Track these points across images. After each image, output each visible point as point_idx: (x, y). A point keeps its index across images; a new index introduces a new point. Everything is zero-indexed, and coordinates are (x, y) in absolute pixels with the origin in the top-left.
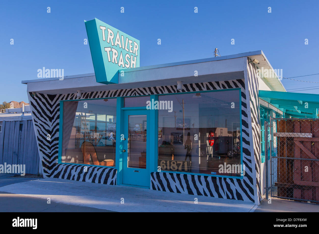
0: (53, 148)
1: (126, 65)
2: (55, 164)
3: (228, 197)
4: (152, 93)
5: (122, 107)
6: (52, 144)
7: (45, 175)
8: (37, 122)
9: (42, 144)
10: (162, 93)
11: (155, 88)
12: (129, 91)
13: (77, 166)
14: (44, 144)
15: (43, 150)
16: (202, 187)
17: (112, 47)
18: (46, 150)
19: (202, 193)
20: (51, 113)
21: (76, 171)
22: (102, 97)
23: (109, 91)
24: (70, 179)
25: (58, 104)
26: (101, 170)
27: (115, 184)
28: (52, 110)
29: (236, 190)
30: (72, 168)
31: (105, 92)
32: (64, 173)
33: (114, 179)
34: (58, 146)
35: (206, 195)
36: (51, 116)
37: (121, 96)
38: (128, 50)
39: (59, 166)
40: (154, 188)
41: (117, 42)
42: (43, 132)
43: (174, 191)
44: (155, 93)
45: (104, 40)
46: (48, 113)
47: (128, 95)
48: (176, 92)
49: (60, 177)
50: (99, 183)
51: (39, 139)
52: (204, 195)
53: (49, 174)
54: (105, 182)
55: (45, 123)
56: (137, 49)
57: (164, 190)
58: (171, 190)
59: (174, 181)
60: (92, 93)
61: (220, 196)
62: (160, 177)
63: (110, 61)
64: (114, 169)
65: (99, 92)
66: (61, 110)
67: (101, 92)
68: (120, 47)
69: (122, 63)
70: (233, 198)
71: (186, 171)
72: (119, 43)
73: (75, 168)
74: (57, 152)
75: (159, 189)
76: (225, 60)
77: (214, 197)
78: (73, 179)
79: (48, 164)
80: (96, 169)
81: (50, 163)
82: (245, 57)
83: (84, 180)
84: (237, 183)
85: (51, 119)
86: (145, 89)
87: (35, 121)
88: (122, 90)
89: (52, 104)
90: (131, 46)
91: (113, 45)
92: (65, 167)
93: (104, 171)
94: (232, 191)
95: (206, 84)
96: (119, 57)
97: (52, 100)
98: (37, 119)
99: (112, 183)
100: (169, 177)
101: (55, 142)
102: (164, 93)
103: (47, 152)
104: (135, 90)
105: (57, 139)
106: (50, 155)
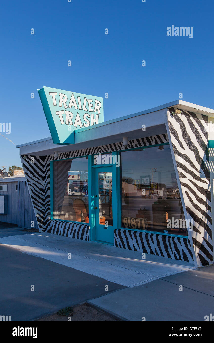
0: (46, 205)
1: (85, 125)
2: (48, 220)
3: (176, 258)
4: (113, 150)
5: (92, 165)
6: (46, 202)
7: (40, 229)
8: (30, 182)
9: (36, 202)
10: (120, 149)
11: (115, 144)
12: (96, 149)
13: (62, 222)
14: (38, 202)
15: (37, 207)
16: (154, 246)
17: (65, 110)
18: (40, 207)
19: (154, 252)
20: (43, 172)
21: (62, 227)
22: (77, 156)
23: (82, 150)
24: (58, 234)
25: (48, 164)
26: (78, 226)
27: (89, 240)
28: (44, 170)
29: (183, 250)
30: (59, 224)
31: (79, 151)
32: (54, 229)
33: (88, 235)
34: (50, 203)
35: (157, 254)
36: (44, 175)
37: (90, 154)
38: (87, 110)
39: (50, 222)
40: (117, 246)
41: (71, 104)
42: (36, 191)
43: (132, 249)
44: (115, 150)
45: (55, 104)
46: (40, 173)
47: (95, 153)
48: (131, 148)
49: (52, 232)
50: (77, 238)
51: (33, 197)
52: (156, 255)
53: (44, 229)
54: (82, 238)
55: (38, 182)
56: (98, 107)
57: (124, 247)
58: (130, 248)
59: (132, 238)
60: (70, 152)
61: (169, 256)
62: (120, 234)
63: (62, 123)
64: (87, 226)
65: (75, 151)
66: (52, 169)
67: (76, 151)
68: (76, 108)
69: (80, 123)
70: (180, 259)
71: (144, 229)
72: (75, 104)
73: (61, 223)
74: (49, 209)
75: (121, 247)
76: (150, 113)
77: (164, 256)
78: (60, 234)
79: (42, 220)
80: (75, 225)
81: (44, 219)
82: (166, 108)
83: (67, 236)
84: (183, 242)
85: (43, 178)
86: (107, 146)
87: (28, 181)
88: (90, 148)
89: (44, 164)
90: (90, 105)
91: (66, 107)
92: (55, 222)
93: (80, 227)
94: (179, 251)
95: (155, 138)
96: (74, 118)
97: (44, 161)
98: (30, 179)
99: (86, 239)
100: (127, 234)
101: (48, 200)
102: (122, 149)
103: (41, 209)
104: (100, 148)
105: (49, 197)
106: (44, 211)
